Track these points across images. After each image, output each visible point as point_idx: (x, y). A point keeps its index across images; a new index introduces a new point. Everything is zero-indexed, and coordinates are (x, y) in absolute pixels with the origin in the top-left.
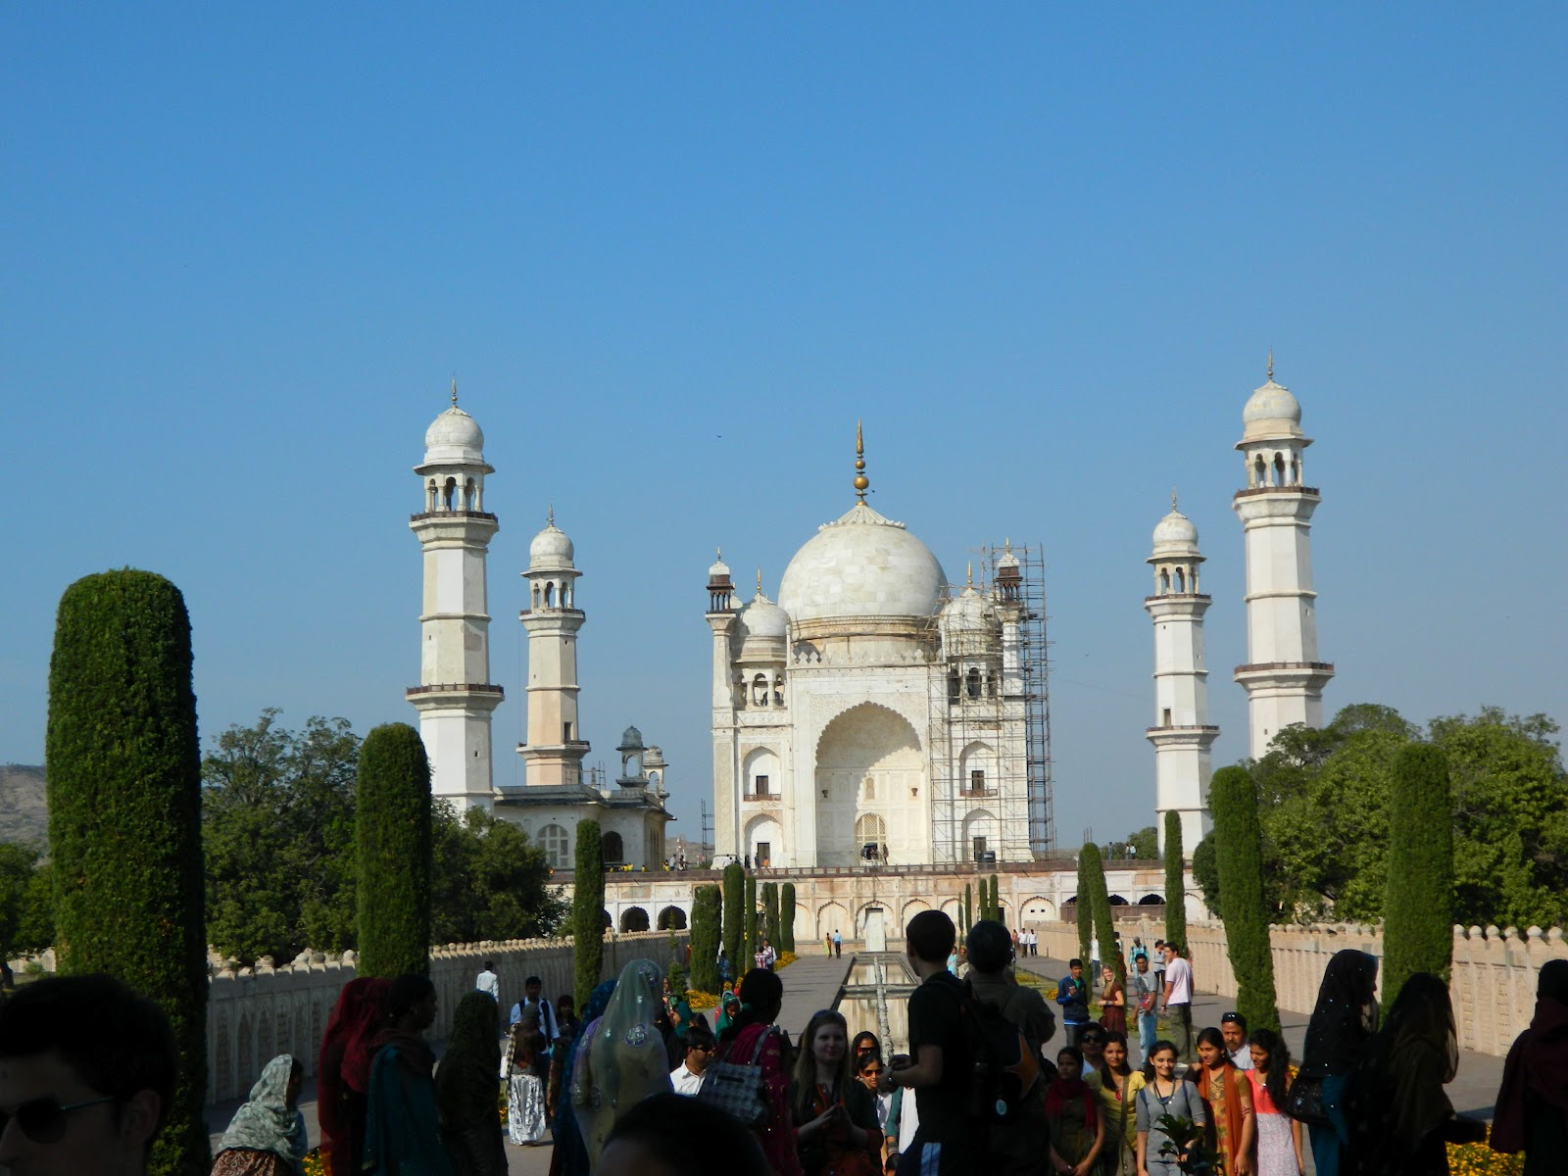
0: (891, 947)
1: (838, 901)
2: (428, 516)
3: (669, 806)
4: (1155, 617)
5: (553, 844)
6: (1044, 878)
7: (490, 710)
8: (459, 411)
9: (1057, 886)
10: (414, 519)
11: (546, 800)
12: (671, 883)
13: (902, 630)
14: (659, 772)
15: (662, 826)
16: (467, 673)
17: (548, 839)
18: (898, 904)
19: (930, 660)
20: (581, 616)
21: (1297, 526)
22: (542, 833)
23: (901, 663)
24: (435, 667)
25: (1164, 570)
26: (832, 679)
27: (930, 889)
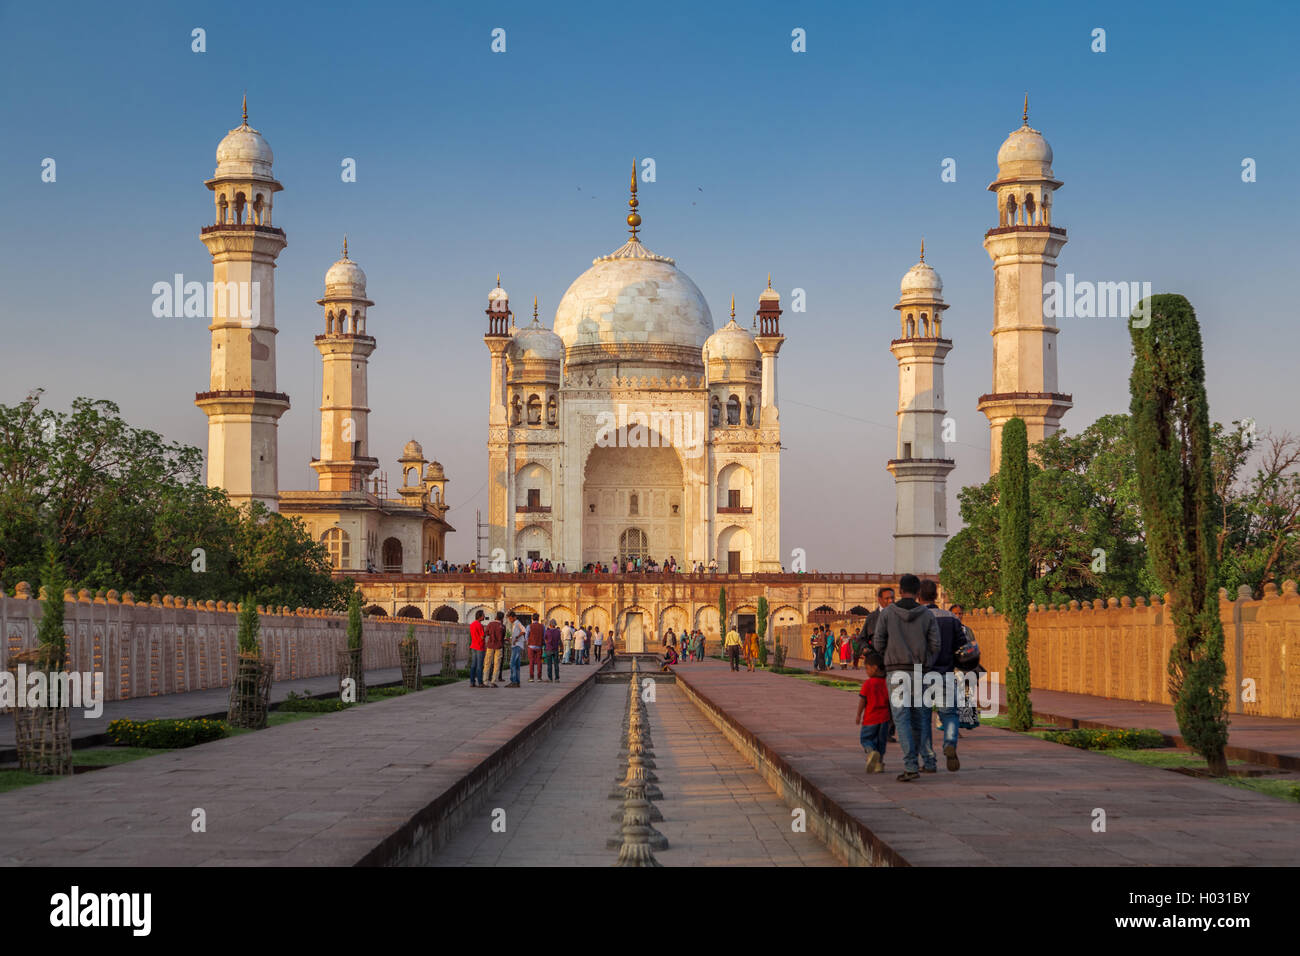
0: (652, 648)
1: (601, 605)
2: (217, 228)
3: (449, 518)
4: (900, 359)
5: (335, 546)
6: (793, 589)
7: (276, 417)
8: (249, 129)
9: (805, 596)
10: (205, 231)
11: (330, 505)
12: (446, 585)
13: (668, 358)
14: (440, 485)
15: (442, 536)
16: (253, 381)
17: (330, 541)
18: (657, 610)
19: (694, 388)
20: (372, 343)
21: (1044, 263)
22: (325, 535)
23: (667, 388)
24: (223, 373)
25: (910, 316)
26: (601, 401)
27: (687, 597)
